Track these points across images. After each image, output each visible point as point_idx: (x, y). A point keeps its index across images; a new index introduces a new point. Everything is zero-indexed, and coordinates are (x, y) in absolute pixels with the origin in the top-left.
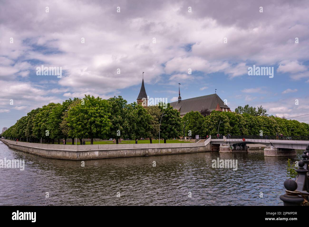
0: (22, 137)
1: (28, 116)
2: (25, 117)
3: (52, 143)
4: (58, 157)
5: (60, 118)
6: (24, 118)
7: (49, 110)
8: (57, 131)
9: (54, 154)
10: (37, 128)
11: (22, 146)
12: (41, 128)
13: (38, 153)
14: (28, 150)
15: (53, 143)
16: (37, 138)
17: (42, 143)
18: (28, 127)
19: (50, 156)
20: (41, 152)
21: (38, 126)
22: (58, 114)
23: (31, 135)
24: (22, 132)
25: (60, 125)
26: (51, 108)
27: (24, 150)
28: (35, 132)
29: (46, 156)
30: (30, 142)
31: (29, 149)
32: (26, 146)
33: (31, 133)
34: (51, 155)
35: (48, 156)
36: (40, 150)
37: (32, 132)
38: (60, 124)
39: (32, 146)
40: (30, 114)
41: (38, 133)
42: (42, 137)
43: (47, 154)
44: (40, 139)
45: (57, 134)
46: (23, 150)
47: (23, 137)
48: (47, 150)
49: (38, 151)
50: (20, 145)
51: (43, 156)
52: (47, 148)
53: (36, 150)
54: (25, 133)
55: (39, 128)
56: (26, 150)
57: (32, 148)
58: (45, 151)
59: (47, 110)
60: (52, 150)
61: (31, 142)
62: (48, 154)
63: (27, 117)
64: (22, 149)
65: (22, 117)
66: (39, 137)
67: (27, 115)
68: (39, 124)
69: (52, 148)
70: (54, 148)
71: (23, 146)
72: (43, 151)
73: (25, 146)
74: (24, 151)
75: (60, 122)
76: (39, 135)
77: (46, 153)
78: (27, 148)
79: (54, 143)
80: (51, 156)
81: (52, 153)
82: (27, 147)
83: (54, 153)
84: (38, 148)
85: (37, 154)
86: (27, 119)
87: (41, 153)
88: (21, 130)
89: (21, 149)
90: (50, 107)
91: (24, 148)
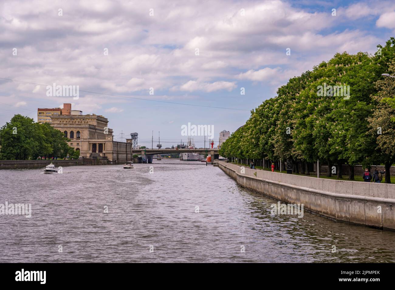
0: (269, 157)
1: (280, 96)
2: (271, 100)
3: (348, 177)
4: (370, 221)
5: (368, 100)
6: (269, 103)
7: (336, 76)
8: (362, 140)
9: (356, 210)
10: (305, 133)
11: (268, 183)
12: (315, 132)
13: (313, 204)
14: (286, 195)
15: (352, 179)
16: (305, 160)
17: (321, 176)
18: (279, 131)
19: (346, 217)
20: (321, 202)
21: (305, 126)
22: (360, 91)
23: (288, 150)
24: (267, 143)
25: (368, 123)
26: (340, 70)
27: (276, 194)
28: (300, 143)
29: (334, 215)
30: (288, 173)
31: (289, 191)
32: (280, 183)
33: (289, 145)
34: (350, 214)
35: (342, 217)
36: (317, 197)
37: (292, 143)
38: (369, 120)
39: (295, 185)
40: (283, 91)
41: (308, 145)
42: (318, 157)
43: (338, 210)
44: (315, 165)
45: (365, 150)
46: (273, 195)
47: (271, 159)
48: (336, 198)
49: (313, 198)
50: (264, 179)
51: (327, 213)
52: (337, 192)
53: (307, 196)
54: (272, 146)
55: (308, 132)
56: (279, 194)
57: (295, 190)
58: (330, 200)
59: (329, 76)
60: (352, 199)
61: (291, 173)
62: (340, 211)
63: (277, 100)
64: (270, 190)
65: (264, 101)
66: (311, 157)
67: (278, 93)
68: (307, 120)
69: (349, 193)
70: (356, 194)
71: (271, 183)
72: (326, 200)
73: (277, 182)
74: (276, 196)
75: (369, 113)
76: (312, 152)
77: (333, 207)
78: (282, 190)
79: (355, 177)
80: (348, 216)
81: (350, 208)
82: (282, 186)
83: (357, 207)
84: (310, 190)
85: (309, 206)
86: (278, 107)
87: (320, 206)
88: (263, 138)
89: (268, 191)
90: (337, 66)
91: (273, 188)
